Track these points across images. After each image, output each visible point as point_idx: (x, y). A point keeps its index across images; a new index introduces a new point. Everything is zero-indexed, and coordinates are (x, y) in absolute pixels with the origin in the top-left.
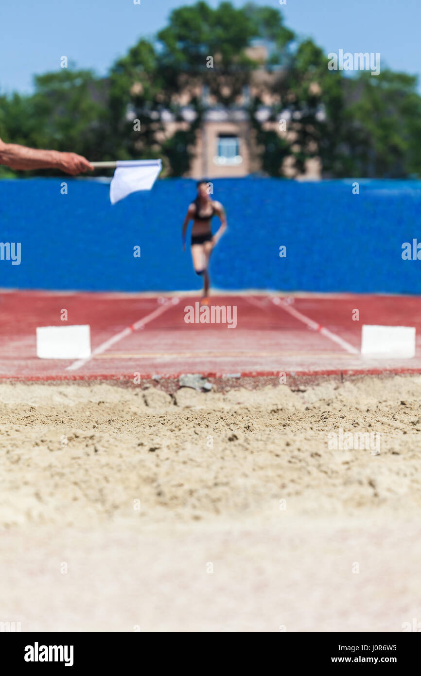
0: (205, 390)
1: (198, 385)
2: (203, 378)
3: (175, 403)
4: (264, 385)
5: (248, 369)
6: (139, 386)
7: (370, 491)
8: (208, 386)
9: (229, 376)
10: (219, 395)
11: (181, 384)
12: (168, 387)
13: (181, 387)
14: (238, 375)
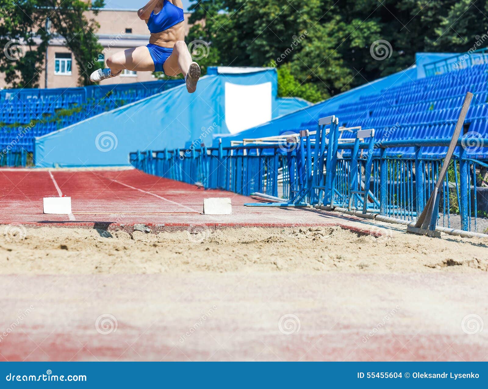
0: (147, 232)
1: (143, 229)
2: (146, 226)
3: (132, 238)
4: (176, 230)
5: (168, 222)
6: (114, 229)
7: (275, 266)
8: (148, 230)
9: (159, 225)
10: (153, 235)
11: (135, 229)
12: (128, 230)
13: (135, 230)
14: (163, 225)
